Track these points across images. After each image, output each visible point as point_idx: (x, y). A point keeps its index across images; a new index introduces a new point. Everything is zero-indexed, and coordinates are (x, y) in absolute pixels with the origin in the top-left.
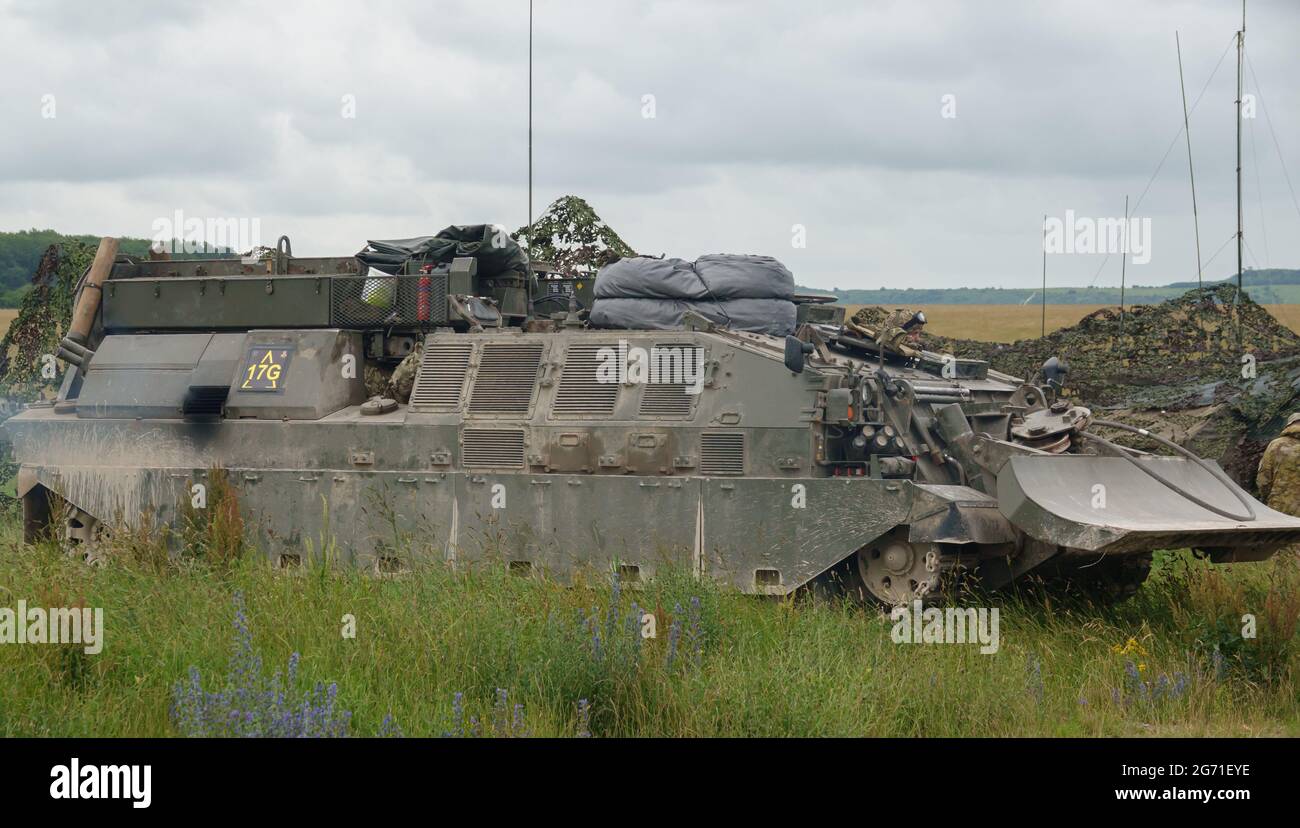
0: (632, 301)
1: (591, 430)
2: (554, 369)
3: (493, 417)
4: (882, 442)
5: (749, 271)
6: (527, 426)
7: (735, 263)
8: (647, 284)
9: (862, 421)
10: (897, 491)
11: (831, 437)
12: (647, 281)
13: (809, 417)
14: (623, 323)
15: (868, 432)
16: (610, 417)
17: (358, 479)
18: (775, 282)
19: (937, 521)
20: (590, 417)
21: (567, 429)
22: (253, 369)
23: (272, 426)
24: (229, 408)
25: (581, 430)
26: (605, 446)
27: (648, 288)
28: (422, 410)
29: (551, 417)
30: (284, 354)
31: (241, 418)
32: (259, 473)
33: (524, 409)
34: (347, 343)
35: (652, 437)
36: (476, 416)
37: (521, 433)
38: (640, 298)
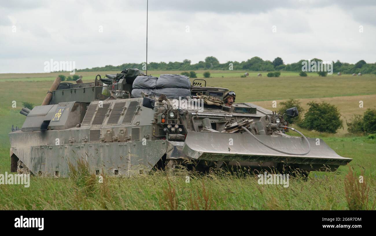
0: (137, 89)
1: (113, 128)
2: (110, 111)
3: (95, 126)
4: (173, 129)
5: (169, 79)
6: (101, 128)
7: (165, 77)
8: (140, 84)
9: (168, 123)
10: (164, 143)
11: (160, 128)
12: (140, 83)
13: (152, 122)
14: (134, 96)
15: (169, 126)
16: (117, 125)
17: (69, 147)
18: (177, 82)
19: (171, 152)
20: (113, 125)
21: (108, 129)
22: (56, 114)
23: (56, 131)
24: (49, 127)
25: (110, 129)
26: (115, 133)
27: (140, 85)
28: (84, 125)
29: (106, 125)
30: (63, 110)
31: (52, 130)
32: (52, 146)
33: (101, 123)
34: (79, 106)
35: (123, 130)
36: (93, 126)
37: (99, 131)
38: (139, 88)
